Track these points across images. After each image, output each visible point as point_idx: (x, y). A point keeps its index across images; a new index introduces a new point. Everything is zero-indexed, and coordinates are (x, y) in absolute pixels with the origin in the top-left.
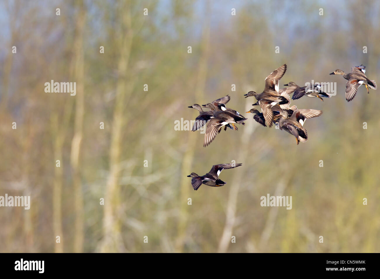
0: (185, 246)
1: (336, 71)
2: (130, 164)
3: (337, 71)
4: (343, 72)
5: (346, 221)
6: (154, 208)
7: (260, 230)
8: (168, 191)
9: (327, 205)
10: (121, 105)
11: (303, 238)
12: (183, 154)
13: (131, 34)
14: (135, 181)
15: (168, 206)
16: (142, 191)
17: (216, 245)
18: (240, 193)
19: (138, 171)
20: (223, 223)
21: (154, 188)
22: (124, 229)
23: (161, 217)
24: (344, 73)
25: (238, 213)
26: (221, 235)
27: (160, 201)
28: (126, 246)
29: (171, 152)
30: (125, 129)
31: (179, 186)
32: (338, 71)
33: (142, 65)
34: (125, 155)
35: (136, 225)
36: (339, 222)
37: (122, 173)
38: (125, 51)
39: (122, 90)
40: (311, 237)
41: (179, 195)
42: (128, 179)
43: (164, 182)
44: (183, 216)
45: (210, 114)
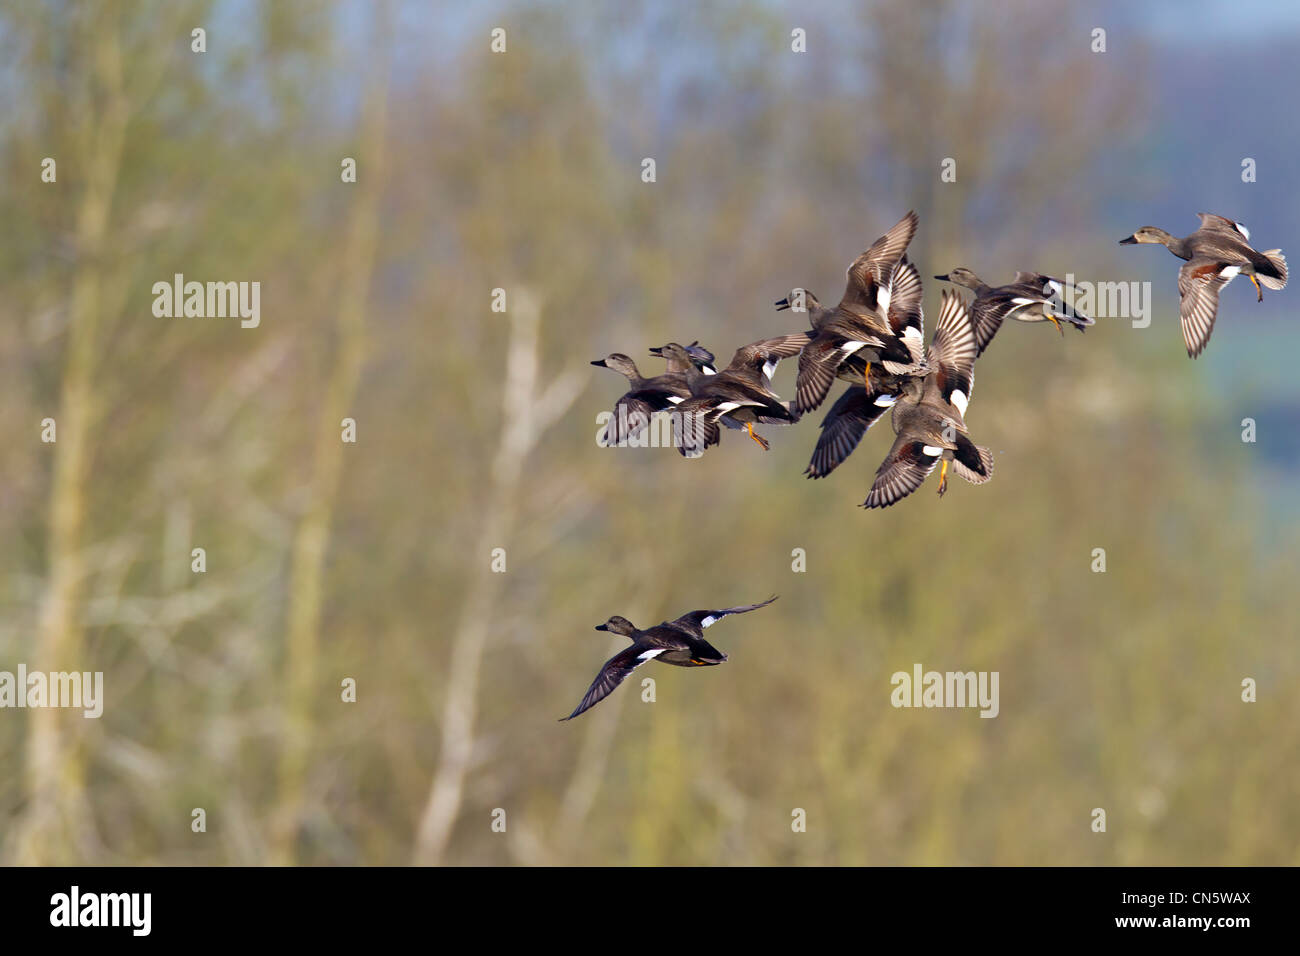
0: (303, 838)
1: (1143, 232)
2: (117, 556)
3: (1146, 234)
4: (1167, 234)
5: (853, 753)
6: (197, 704)
7: (556, 782)
8: (245, 648)
9: (789, 698)
10: (85, 353)
11: (705, 810)
12: (296, 521)
13: (121, 112)
14: (134, 614)
15: (244, 701)
16: (156, 646)
17: (408, 832)
18: (488, 656)
19: (142, 579)
20: (430, 760)
21: (198, 638)
22: (98, 776)
23: (222, 737)
24: (1170, 238)
25: (482, 724)
26: (423, 797)
27: (219, 683)
28: (105, 836)
29: (254, 515)
30: (100, 435)
31: (279, 630)
32: (1149, 232)
33: (156, 216)
34: (101, 523)
35: (139, 764)
36: (829, 756)
37: (90, 586)
38: (102, 170)
39: (88, 300)
40: (732, 806)
41: (280, 663)
42: (108, 606)
43: (231, 615)
44: (293, 732)
45: (668, 388)
